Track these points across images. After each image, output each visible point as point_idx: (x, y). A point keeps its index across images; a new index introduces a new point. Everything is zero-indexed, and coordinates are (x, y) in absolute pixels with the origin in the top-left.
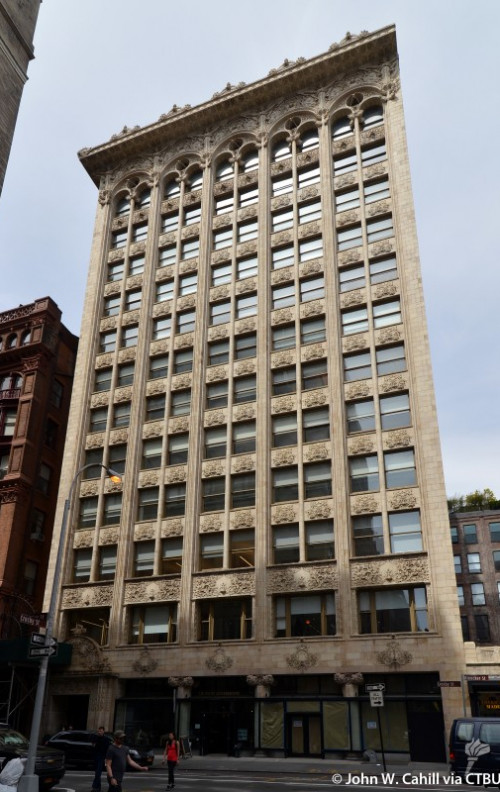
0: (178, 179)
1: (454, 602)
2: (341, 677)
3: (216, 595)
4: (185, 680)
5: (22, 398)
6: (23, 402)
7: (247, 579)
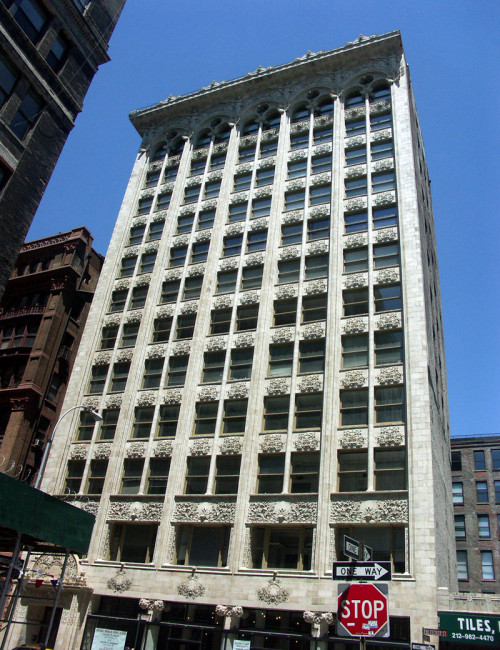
0: (210, 134)
1: (430, 544)
2: (311, 615)
3: (195, 520)
4: (156, 603)
5: (47, 314)
6: (46, 318)
7: (228, 507)
